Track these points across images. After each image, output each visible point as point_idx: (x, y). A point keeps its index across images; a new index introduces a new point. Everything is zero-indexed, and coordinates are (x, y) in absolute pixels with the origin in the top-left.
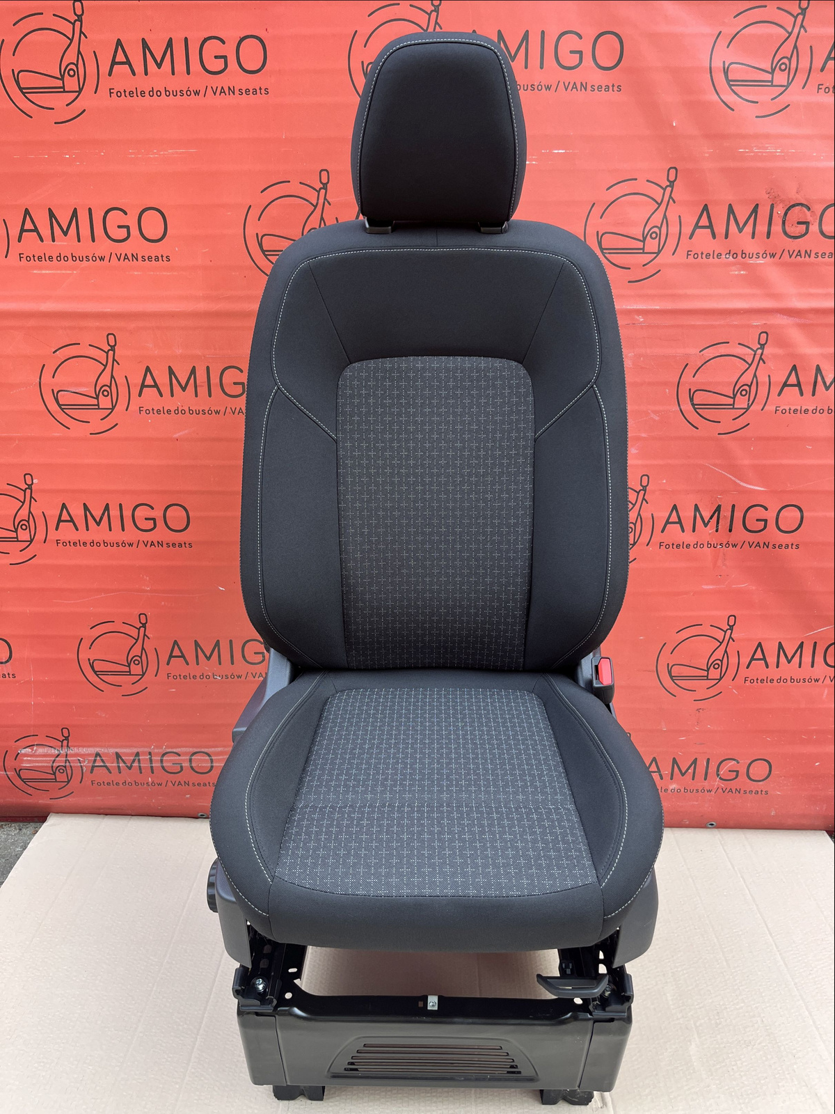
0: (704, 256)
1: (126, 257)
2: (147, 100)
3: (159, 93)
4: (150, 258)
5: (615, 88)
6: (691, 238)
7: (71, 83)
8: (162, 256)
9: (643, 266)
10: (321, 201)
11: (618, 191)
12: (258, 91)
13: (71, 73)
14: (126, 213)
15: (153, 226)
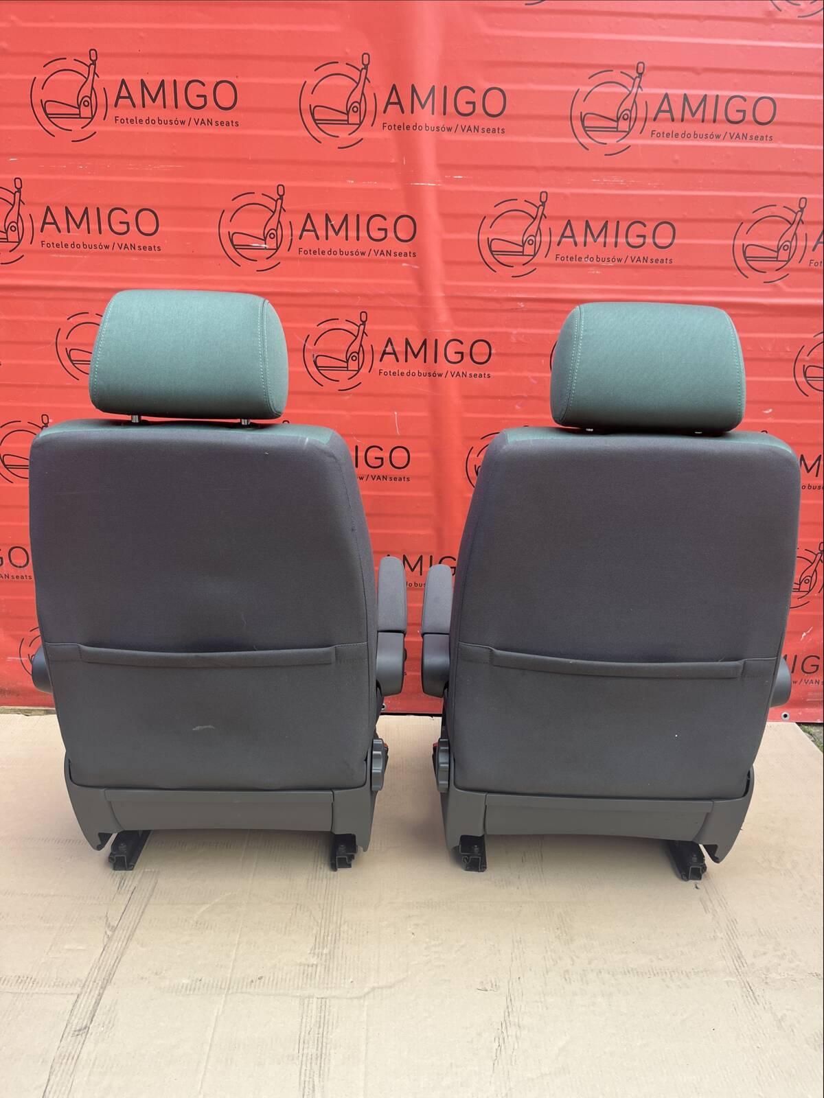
0: (569, 259)
1: (126, 246)
2: (145, 128)
3: (153, 122)
4: (145, 248)
5: (500, 131)
6: (558, 245)
7: (86, 112)
8: (154, 247)
9: (524, 265)
10: (278, 208)
11: (503, 208)
12: (231, 123)
13: (86, 104)
14: (126, 213)
15: (147, 225)
